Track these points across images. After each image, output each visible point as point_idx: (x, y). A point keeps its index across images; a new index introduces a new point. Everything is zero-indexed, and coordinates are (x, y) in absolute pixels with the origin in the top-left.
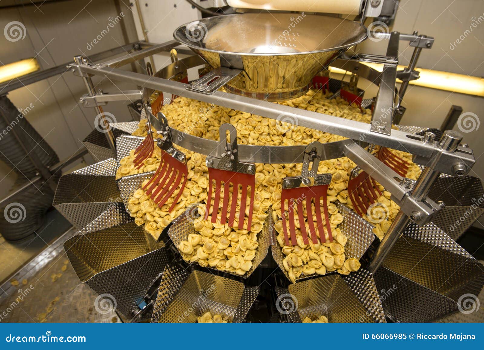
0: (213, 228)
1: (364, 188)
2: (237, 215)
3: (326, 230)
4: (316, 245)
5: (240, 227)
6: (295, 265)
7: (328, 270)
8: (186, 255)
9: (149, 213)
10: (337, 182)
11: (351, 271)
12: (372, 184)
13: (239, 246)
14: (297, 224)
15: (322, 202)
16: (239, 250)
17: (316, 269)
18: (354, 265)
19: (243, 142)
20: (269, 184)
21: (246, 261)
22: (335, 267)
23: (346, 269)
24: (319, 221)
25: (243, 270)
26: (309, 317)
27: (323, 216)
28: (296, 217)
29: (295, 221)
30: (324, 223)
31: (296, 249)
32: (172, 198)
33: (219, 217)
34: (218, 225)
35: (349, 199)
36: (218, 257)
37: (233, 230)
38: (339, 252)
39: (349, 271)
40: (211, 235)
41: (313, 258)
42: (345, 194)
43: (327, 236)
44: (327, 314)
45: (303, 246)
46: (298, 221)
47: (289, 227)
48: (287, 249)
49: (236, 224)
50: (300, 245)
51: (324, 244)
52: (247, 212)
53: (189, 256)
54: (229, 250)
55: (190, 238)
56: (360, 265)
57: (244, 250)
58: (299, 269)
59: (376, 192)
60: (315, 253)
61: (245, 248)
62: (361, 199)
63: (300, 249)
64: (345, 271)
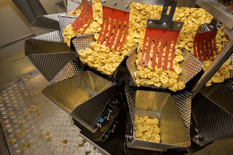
0: (101, 48)
1: (206, 46)
2: (115, 42)
3: (169, 63)
4: (159, 69)
5: (115, 49)
6: (141, 76)
7: (163, 86)
8: (82, 57)
9: (71, 35)
10: (187, 36)
11: (178, 89)
12: (213, 45)
13: (112, 59)
14: (151, 55)
15: (172, 45)
16: (111, 61)
17: (155, 82)
18: (180, 86)
19: (133, 5)
20: (141, 30)
21: (113, 67)
22: (167, 85)
23: (174, 87)
24: (166, 57)
25: (110, 72)
26: (148, 116)
27: (170, 55)
28: (152, 51)
29: (150, 53)
30: (170, 59)
31: (146, 69)
32: (83, 28)
33: (105, 42)
34: (103, 46)
35: (192, 49)
36: (99, 63)
37: (111, 51)
38: (173, 76)
39: (176, 89)
40: (99, 51)
41: (155, 76)
42: (191, 44)
43: (168, 67)
44: (159, 118)
45: (151, 68)
46: (152, 54)
47: (145, 56)
48: (140, 68)
49: (113, 47)
50: (149, 67)
51: (165, 71)
52: (121, 40)
53: (83, 59)
54: (106, 60)
55: (86, 50)
56: (185, 86)
57: (114, 62)
58: (144, 80)
59: (214, 52)
60: (157, 74)
61: (115, 61)
62: (201, 52)
63: (148, 69)
64: (174, 89)
